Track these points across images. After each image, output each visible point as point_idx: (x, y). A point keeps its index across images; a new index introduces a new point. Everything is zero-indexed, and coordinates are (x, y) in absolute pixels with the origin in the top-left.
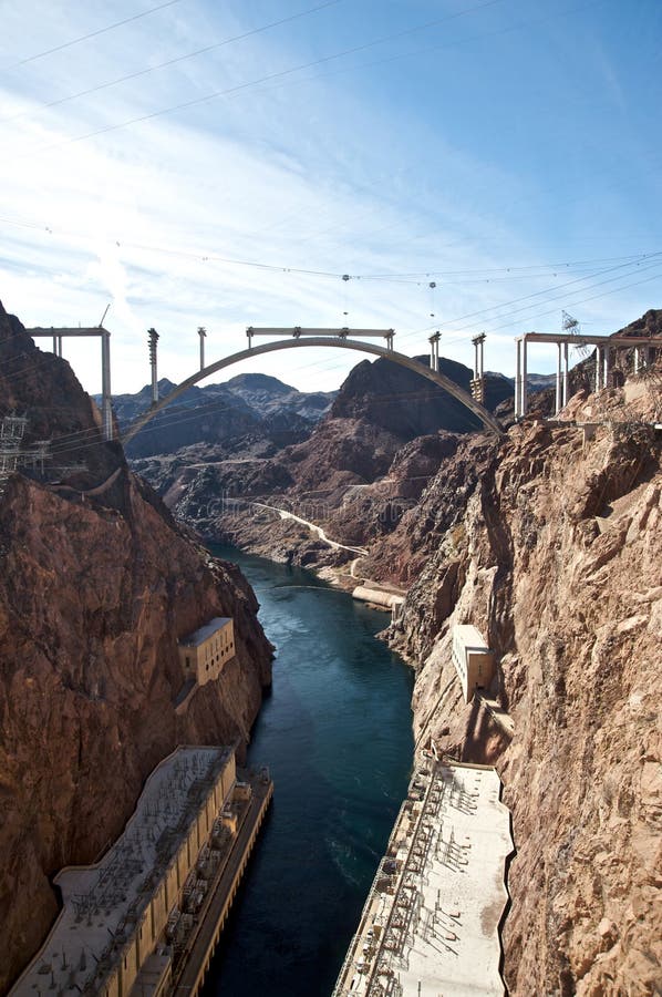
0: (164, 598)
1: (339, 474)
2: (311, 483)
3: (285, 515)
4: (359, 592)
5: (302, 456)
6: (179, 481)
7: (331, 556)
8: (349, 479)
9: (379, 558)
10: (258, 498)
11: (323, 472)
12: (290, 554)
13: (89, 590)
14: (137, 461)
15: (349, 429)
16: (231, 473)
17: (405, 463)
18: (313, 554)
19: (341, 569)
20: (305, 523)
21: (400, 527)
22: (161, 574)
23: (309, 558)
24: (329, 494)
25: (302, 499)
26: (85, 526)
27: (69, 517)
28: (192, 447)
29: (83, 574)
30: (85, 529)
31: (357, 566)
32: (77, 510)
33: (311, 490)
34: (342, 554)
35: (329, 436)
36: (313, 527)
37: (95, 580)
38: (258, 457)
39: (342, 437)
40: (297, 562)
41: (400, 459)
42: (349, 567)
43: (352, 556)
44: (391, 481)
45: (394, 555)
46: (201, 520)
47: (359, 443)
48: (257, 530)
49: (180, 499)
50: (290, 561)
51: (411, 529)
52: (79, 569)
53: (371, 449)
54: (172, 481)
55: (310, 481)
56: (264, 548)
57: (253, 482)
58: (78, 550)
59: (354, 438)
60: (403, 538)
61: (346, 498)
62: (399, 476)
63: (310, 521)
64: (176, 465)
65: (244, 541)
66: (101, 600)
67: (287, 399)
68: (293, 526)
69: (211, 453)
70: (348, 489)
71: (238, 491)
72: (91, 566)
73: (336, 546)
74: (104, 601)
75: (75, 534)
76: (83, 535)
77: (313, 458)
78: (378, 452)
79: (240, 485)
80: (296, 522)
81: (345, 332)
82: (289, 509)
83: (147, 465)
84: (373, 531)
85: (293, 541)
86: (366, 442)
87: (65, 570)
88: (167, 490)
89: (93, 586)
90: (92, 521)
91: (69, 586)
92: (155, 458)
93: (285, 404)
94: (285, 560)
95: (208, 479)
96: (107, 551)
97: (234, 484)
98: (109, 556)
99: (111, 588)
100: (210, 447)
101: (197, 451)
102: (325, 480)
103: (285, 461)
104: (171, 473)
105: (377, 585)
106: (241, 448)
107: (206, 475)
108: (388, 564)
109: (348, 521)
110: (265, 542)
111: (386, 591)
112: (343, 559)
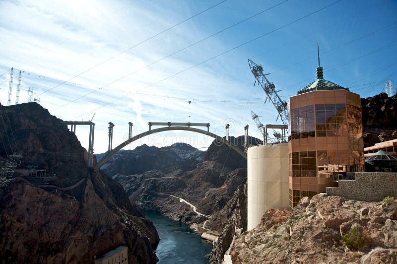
0: (90, 237)
1: (205, 184)
2: (193, 187)
3: (182, 200)
4: (204, 235)
5: (191, 176)
6: (143, 185)
7: (197, 218)
8: (209, 186)
9: (215, 220)
10: (172, 193)
11: (199, 183)
12: (181, 217)
13: (44, 233)
14: (128, 177)
15: (210, 165)
16: (162, 182)
17: (230, 180)
18: (190, 217)
19: (200, 224)
20: (189, 204)
21: (226, 207)
22: (91, 226)
23: (188, 219)
24: (200, 192)
25: (189, 194)
26: (53, 203)
27: (47, 199)
28: (150, 171)
29: (44, 225)
30: (52, 205)
31: (206, 223)
32: (51, 196)
33: (193, 190)
34: (201, 218)
35: (202, 168)
36: (192, 206)
37: (49, 228)
38: (176, 176)
39: (207, 169)
40: (183, 221)
41: (229, 178)
42: (203, 224)
43: (205, 219)
44: (225, 187)
45: (221, 219)
46: (148, 201)
47: (214, 171)
48: (170, 206)
49: (141, 193)
50: (180, 220)
51: (228, 208)
52: (43, 222)
53: (218, 174)
54: (140, 185)
55: (193, 186)
56: (172, 214)
57: (170, 186)
58: (46, 214)
59: (212, 169)
60: (225, 212)
61: (206, 194)
62: (228, 185)
63: (191, 203)
64: (142, 179)
65: (163, 210)
66: (50, 238)
67: (193, 153)
68: (184, 205)
69: (157, 174)
70: (208, 190)
71: (164, 190)
72: (49, 222)
73: (199, 214)
74: (51, 238)
75: (47, 207)
76: (51, 207)
77: (196, 177)
78: (221, 175)
79: (165, 188)
80: (185, 203)
81: (189, 124)
82: (184, 198)
83: (131, 178)
84: (215, 208)
85: (183, 211)
86: (217, 170)
87: (35, 223)
88: (138, 188)
89: (47, 231)
90: (57, 201)
91: (34, 230)
92: (134, 175)
93: (192, 155)
94: (178, 220)
95: (152, 185)
96: (61, 215)
97: (163, 186)
98: (61, 217)
99: (56, 232)
100: (157, 172)
101: (152, 173)
102: (200, 186)
103: (184, 178)
104: (140, 181)
105: (212, 232)
106: (169, 172)
107: (152, 183)
108: (218, 223)
109: (206, 204)
110: (172, 212)
111: (215, 235)
112: (201, 220)
